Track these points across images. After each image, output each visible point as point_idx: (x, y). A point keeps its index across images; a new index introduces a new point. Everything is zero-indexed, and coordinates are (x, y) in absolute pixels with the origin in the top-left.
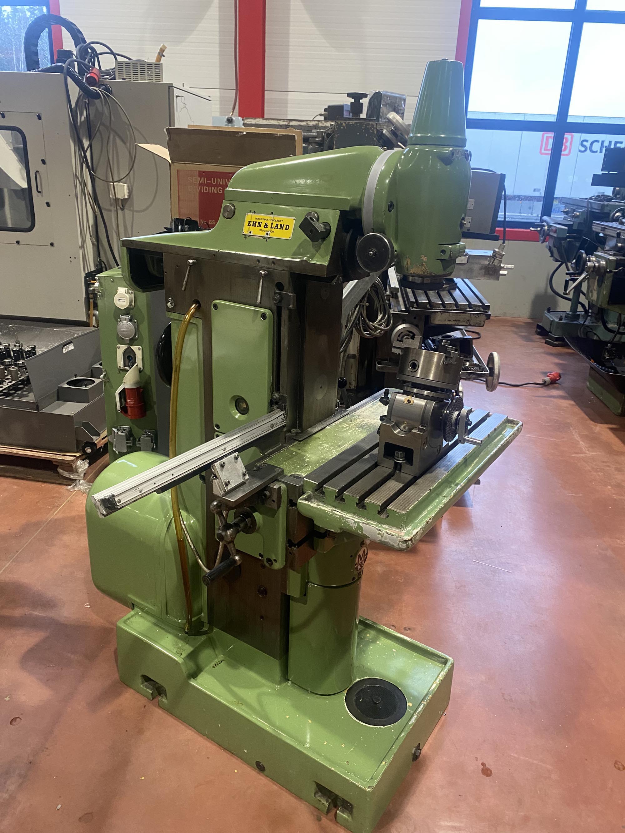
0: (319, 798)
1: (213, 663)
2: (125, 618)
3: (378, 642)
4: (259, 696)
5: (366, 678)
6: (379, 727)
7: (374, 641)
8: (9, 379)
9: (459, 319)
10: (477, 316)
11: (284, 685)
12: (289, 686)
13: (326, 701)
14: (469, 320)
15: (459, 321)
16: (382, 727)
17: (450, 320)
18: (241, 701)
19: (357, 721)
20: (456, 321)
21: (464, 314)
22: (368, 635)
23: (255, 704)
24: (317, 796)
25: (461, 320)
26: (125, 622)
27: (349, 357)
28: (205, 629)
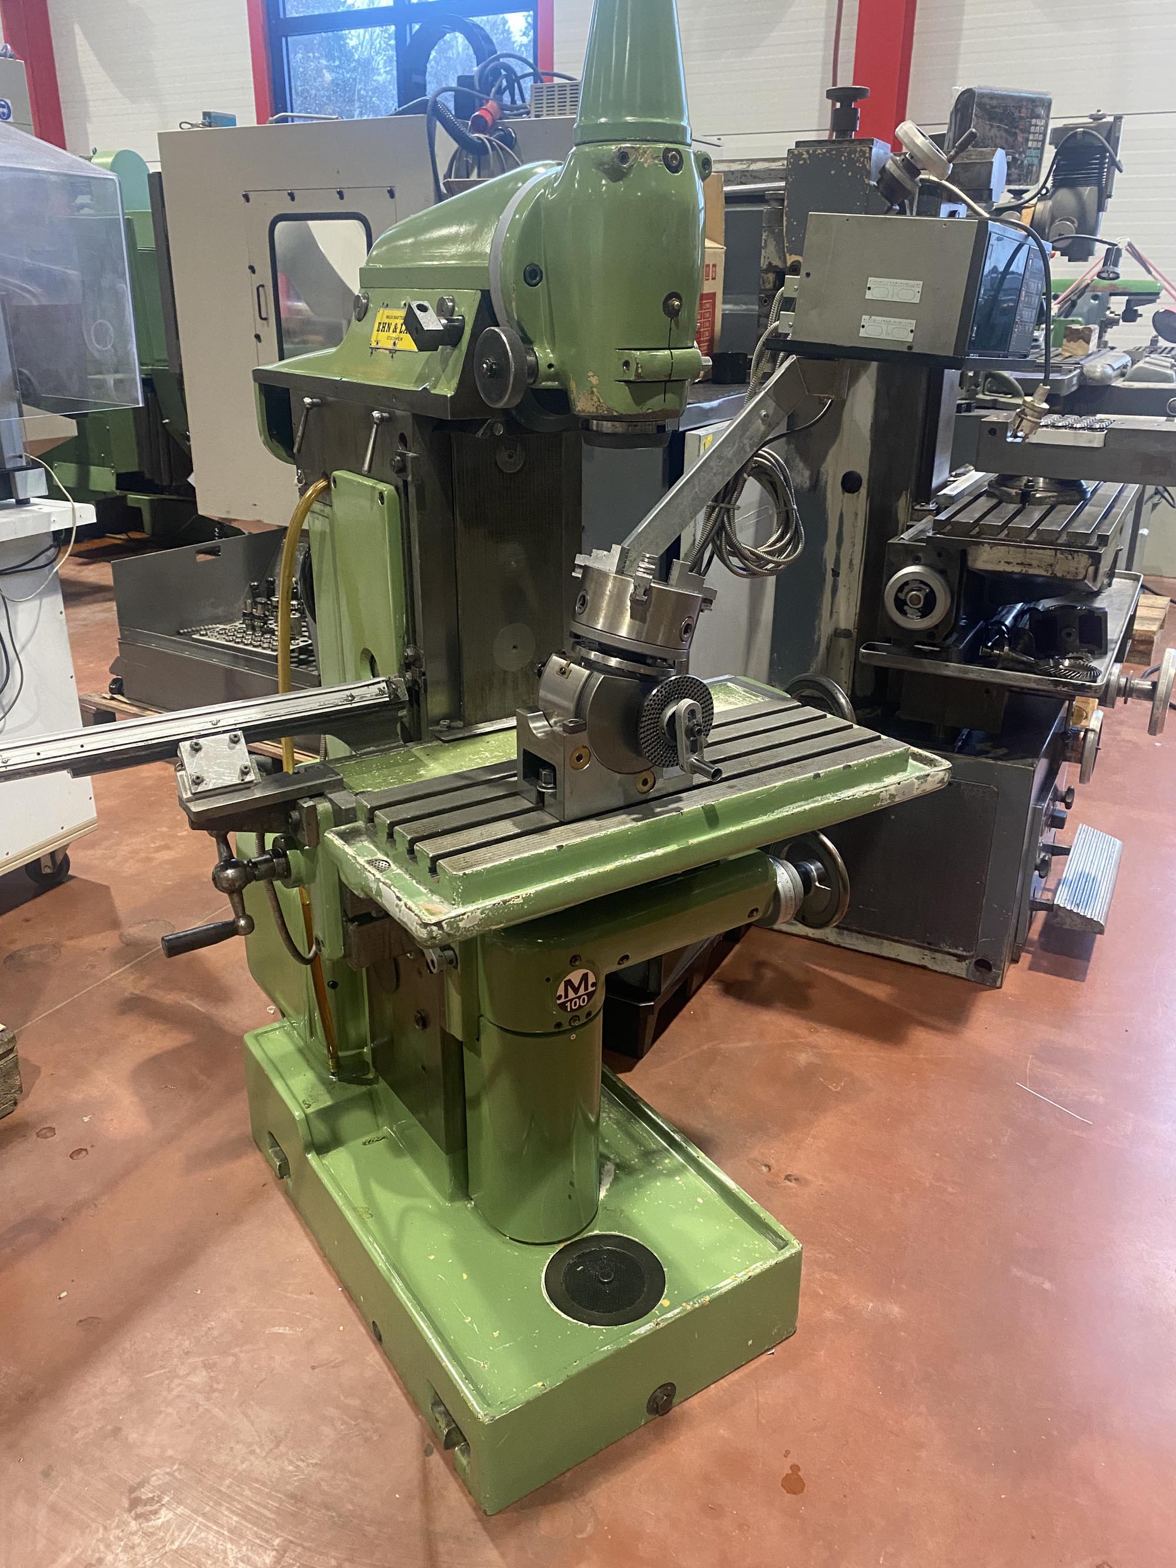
0: (437, 1415)
1: (368, 1138)
2: (260, 1031)
3: (677, 1178)
4: (405, 1212)
5: (613, 1233)
6: (580, 1323)
7: (672, 1173)
8: (305, 636)
9: (1028, 561)
10: (1070, 557)
11: (458, 1204)
12: (467, 1208)
13: (515, 1252)
14: (1051, 565)
15: (1030, 565)
16: (587, 1325)
17: (1009, 563)
18: (373, 1211)
19: (548, 1301)
20: (1022, 564)
21: (1041, 551)
22: (667, 1161)
23: (392, 1222)
24: (435, 1410)
25: (1035, 563)
26: (256, 1037)
27: (838, 633)
28: (371, 1076)
